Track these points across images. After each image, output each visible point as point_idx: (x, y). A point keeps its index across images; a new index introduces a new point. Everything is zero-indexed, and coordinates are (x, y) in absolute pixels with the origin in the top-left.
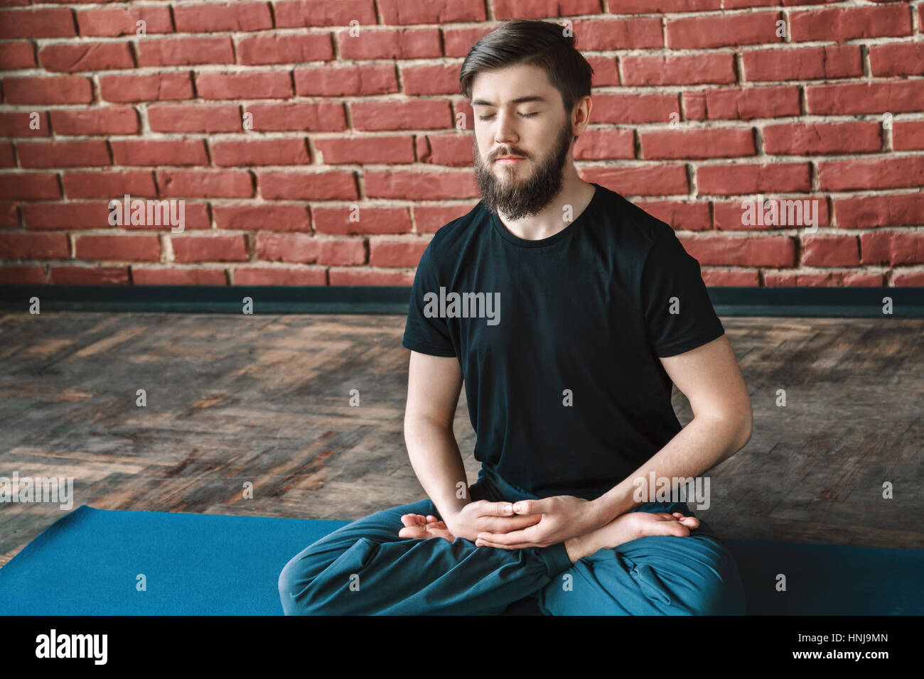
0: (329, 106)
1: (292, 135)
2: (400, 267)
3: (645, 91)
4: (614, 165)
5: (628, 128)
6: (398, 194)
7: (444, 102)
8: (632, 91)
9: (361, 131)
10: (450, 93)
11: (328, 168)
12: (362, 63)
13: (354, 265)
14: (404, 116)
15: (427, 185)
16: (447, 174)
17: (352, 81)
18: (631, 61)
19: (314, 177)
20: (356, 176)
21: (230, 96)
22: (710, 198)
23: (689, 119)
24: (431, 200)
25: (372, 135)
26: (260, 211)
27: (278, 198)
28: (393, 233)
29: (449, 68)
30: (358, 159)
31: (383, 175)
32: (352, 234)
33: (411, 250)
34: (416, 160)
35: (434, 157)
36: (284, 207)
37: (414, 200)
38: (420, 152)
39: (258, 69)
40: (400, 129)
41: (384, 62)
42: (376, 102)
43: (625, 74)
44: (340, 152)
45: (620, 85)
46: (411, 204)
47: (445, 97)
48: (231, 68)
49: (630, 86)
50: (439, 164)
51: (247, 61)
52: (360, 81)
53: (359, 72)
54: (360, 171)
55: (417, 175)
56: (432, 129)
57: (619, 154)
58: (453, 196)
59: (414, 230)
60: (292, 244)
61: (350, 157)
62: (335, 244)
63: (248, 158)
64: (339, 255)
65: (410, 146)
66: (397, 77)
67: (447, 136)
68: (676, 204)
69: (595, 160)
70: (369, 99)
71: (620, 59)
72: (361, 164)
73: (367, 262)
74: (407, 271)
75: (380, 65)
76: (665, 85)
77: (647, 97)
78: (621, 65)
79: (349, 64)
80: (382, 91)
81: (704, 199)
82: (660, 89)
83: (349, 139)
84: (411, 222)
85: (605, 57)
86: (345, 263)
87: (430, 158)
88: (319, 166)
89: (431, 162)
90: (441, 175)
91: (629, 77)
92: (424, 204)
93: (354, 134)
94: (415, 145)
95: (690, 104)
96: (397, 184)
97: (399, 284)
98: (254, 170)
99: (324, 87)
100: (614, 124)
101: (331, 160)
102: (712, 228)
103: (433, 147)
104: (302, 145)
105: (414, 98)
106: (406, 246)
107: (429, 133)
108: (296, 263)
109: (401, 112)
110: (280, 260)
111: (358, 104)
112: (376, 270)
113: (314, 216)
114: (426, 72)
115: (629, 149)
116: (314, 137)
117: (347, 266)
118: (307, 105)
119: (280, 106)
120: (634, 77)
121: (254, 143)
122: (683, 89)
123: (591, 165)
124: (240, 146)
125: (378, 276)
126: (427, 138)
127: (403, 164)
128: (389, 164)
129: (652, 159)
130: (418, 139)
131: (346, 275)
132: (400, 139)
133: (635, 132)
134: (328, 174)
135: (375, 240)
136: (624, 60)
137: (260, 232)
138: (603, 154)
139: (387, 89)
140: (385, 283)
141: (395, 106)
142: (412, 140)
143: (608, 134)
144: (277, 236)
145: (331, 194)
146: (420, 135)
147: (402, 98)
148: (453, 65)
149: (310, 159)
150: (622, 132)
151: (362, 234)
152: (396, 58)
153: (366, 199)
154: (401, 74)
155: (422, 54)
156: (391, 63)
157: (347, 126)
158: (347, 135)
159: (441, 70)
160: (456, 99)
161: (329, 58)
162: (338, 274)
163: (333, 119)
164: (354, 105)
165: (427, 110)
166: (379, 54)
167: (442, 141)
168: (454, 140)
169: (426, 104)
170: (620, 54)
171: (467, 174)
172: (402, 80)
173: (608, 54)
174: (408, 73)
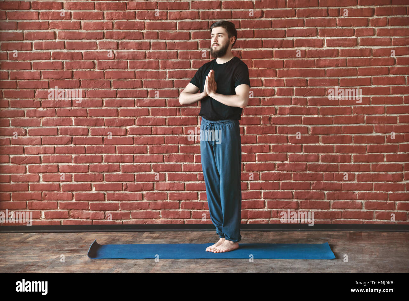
0: (99, 175)
1: (87, 183)
2: (115, 220)
3: (188, 173)
4: (178, 192)
5: (182, 182)
6: (116, 199)
7: (133, 174)
8: (184, 173)
9: (107, 182)
11: (96, 192)
12: (110, 163)
13: (101, 219)
14: (121, 178)
15: (125, 197)
16: (131, 194)
17: (107, 168)
18: (185, 165)
19: (92, 194)
20: (104, 194)
21: (69, 172)
22: (203, 201)
23: (199, 181)
24: (125, 201)
25: (111, 183)
26: (74, 203)
27: (80, 200)
28: (114, 210)
31: (113, 194)
32: (101, 210)
33: (119, 215)
34: (122, 190)
35: (128, 189)
36: (82, 202)
37: (121, 201)
38: (124, 188)
39: (78, 164)
40: (119, 181)
42: (113, 174)
44: (100, 188)
45: (181, 171)
46: (120, 202)
47: (133, 173)
48: (70, 164)
49: (184, 171)
50: (129, 191)
51: (76, 162)
52: (109, 168)
53: (109, 165)
54: (105, 193)
55: (123, 194)
56: (128, 182)
57: (180, 189)
58: (132, 200)
59: (120, 209)
60: (82, 213)
61: (103, 189)
62: (96, 213)
63: (72, 189)
64: (97, 216)
66: (120, 167)
67: (132, 183)
68: (194, 202)
69: (173, 191)
70: (110, 173)
72: (106, 191)
73: (104, 219)
74: (117, 221)
75: (115, 164)
76: (194, 172)
77: (188, 174)
78: (182, 166)
79: (106, 164)
80: (114, 171)
81: (201, 201)
82: (192, 173)
84: (119, 207)
87: (126, 189)
88: (94, 191)
89: (127, 191)
91: (184, 169)
92: (123, 202)
93: (105, 182)
94: (123, 186)
95: (199, 177)
96: (117, 196)
97: (114, 224)
98: (73, 192)
99: (98, 169)
100: (179, 181)
101: (98, 189)
102: (203, 209)
103: (128, 187)
104: (90, 185)
105: (124, 173)
106: (117, 213)
107: (127, 183)
108: (83, 219)
109: (120, 177)
110: (78, 218)
111: (108, 174)
112: (107, 220)
113: (90, 205)
114: (129, 166)
115: (183, 188)
116: (93, 183)
117: (99, 219)
118: (93, 174)
119: (84, 174)
120: (186, 169)
121: (75, 184)
122: (198, 173)
123: (172, 192)
124: (71, 185)
125: (108, 222)
127: (118, 191)
128: (114, 191)
129: (188, 191)
131: (98, 222)
132: (119, 184)
133: (184, 183)
134: (96, 193)
135: (107, 212)
137: (72, 210)
138: (175, 189)
139: (117, 170)
140: (110, 224)
141: (118, 175)
142: (122, 184)
143: (177, 184)
144: (78, 211)
145: (96, 199)
146: (124, 183)
147: (120, 173)
148: (136, 165)
149: (91, 190)
151: (104, 211)
152: (120, 162)
153: (106, 201)
154: (121, 167)
155: (128, 161)
156: (118, 164)
157: (103, 180)
158: (103, 183)
159: (133, 165)
160: (136, 174)
161: (100, 162)
162: (96, 221)
163: (100, 179)
164: (106, 175)
165: (128, 176)
166: (116, 161)
167: (131, 185)
168: (134, 184)
169: (127, 175)
170: (182, 163)
171: (137, 194)
172: (121, 168)
173: (179, 163)
174: (123, 166)
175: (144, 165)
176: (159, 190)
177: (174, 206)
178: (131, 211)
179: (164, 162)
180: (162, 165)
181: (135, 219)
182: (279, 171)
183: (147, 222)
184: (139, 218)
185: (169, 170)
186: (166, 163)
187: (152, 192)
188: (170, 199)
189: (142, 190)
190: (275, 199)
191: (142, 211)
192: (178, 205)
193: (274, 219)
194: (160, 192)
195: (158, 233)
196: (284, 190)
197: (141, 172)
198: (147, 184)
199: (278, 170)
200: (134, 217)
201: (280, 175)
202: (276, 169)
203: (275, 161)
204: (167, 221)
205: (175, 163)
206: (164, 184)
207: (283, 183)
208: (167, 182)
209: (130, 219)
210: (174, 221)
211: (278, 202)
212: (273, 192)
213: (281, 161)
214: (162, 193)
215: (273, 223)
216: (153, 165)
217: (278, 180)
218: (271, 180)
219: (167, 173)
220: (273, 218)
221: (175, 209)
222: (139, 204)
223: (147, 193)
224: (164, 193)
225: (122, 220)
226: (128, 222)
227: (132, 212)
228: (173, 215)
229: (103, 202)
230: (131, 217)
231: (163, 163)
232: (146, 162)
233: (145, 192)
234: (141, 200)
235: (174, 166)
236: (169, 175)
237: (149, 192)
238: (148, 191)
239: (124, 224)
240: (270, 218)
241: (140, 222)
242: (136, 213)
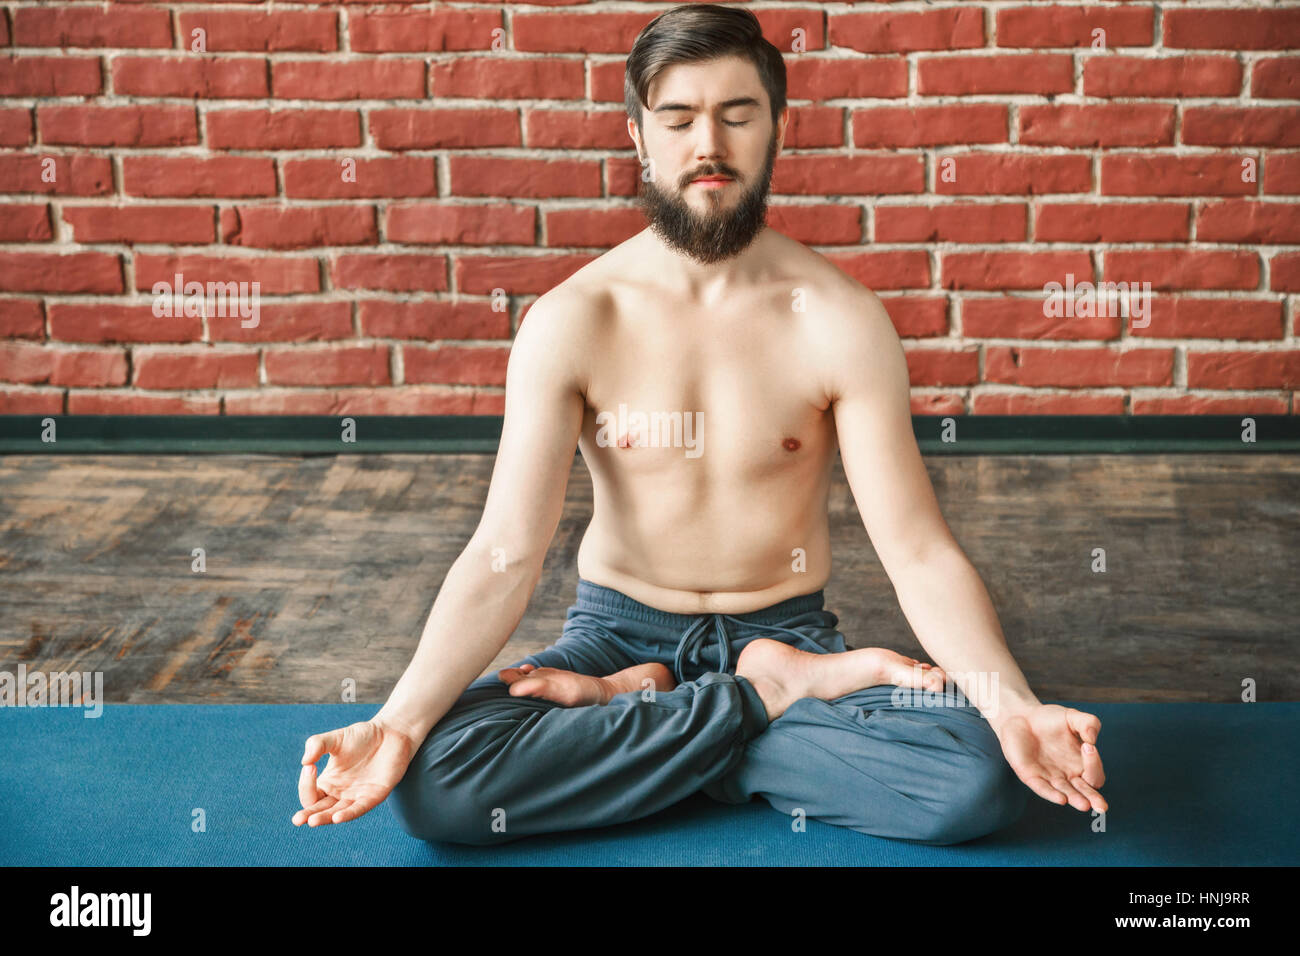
0: (90, 160)
1: (25, 200)
2: (181, 389)
3: (553, 156)
4: (502, 252)
5: (524, 204)
7: (265, 161)
8: (536, 154)
9: (135, 196)
10: (275, 148)
11: (79, 248)
12: (143, 102)
13: (110, 386)
14: (203, 178)
15: (231, 275)
16: (262, 261)
17: (127, 128)
18: (538, 116)
19: (58, 259)
20: (121, 259)
23: (613, 195)
25: (152, 202)
28: (171, 342)
29: (277, 113)
30: (129, 237)
31: (164, 260)
32: (108, 341)
33: (200, 365)
34: (216, 241)
35: (246, 236)
36: (6, 301)
38: (222, 229)
40: (196, 195)
41: (177, 103)
42: (162, 158)
43: (529, 130)
44: (98, 228)
45: (519, 145)
47: (267, 154)
49: (534, 147)
50: (252, 246)
52: (141, 126)
53: (140, 113)
54: (127, 253)
55: (216, 261)
56: (245, 197)
57: (512, 238)
58: (269, 290)
59: (206, 337)
60: (11, 355)
61: (115, 233)
62: (81, 356)
64: (87, 372)
65: (210, 219)
66: (198, 123)
67: (267, 207)
69: (477, 246)
70: (150, 152)
71: (524, 112)
72: (130, 244)
73: (128, 383)
74: (189, 395)
75: (171, 105)
76: (584, 148)
77: (558, 164)
78: (525, 121)
79: (124, 102)
80: (171, 143)
82: (574, 154)
83: (117, 208)
84: (202, 326)
85: (502, 109)
86: (95, 383)
87: (237, 238)
88: (66, 243)
89: (239, 244)
90: (253, 261)
91: (536, 134)
93: (124, 200)
94: (216, 219)
95: (615, 175)
96: (186, 273)
97: (179, 413)
99: (84, 132)
100: (509, 197)
101: (87, 235)
103: (245, 224)
104: (44, 211)
105: (220, 154)
106: (192, 359)
107: (239, 203)
108: (16, 383)
109: (199, 173)
111: (135, 158)
112: (141, 393)
113: (50, 315)
114: (244, 117)
115: (527, 232)
116: (59, 204)
117: (98, 387)
118: (56, 157)
119: (11, 156)
120: (543, 136)
122: (606, 155)
123: (472, 252)
125: (146, 401)
126: (236, 210)
127: (196, 244)
128: (173, 244)
129: (558, 246)
130: (221, 212)
131: (96, 401)
132: (195, 210)
133: (537, 210)
134: (80, 256)
135: (142, 353)
136: (529, 113)
138: (492, 237)
139: (182, 139)
140: (156, 412)
141: (191, 164)
142: (213, 211)
143: (499, 211)
145: (81, 285)
146: (225, 205)
147: (202, 152)
148: (284, 110)
149: (51, 236)
150: (520, 209)
151: (123, 343)
152: (197, 96)
153: (134, 292)
154: (203, 119)
155: (239, 92)
156: (189, 103)
157: (113, 189)
158: (112, 202)
159: (266, 115)
160: (283, 157)
161: (93, 92)
162: (83, 399)
163: (94, 180)
164: (127, 161)
165: (239, 170)
166: (174, 89)
167: (260, 215)
168: (276, 213)
169: (237, 162)
170: (524, 105)
171: (292, 262)
172: (204, 127)
173: (508, 105)
174: (214, 117)
175: (322, 113)
176: (407, 245)
177: (484, 324)
178: (266, 349)
179: (426, 95)
180: (419, 114)
181: (284, 385)
182: (1030, 143)
183: (344, 403)
184: (307, 381)
185: (456, 138)
186: (439, 103)
187: (367, 250)
188: (463, 290)
189: (318, 243)
190: (1004, 289)
191: (320, 346)
192: (504, 320)
193: (993, 389)
194: (413, 251)
195: (403, 466)
196: (1050, 241)
197: (312, 147)
198: (343, 214)
199: (1024, 141)
200: (278, 377)
201: (1033, 165)
202: (1015, 135)
203: (1011, 92)
204: (449, 400)
205: (488, 104)
206: (433, 211)
207: (1048, 209)
208: (446, 200)
209: (260, 386)
210: (483, 399)
211: (1017, 303)
212: (994, 256)
213: (1042, 94)
214: (419, 259)
215: (990, 410)
216: (374, 115)
217: (1024, 194)
218: (988, 194)
219: (445, 157)
220: (986, 382)
221: (489, 338)
222: (305, 311)
223: (344, 261)
224: (431, 258)
225: (219, 395)
226: (248, 401)
227: (269, 355)
228: (478, 367)
229: (116, 300)
230: (264, 377)
231: (425, 105)
232: (338, 94)
233: (331, 254)
234: (313, 293)
235: (482, 119)
236: (458, 167)
237: (352, 250)
238: (349, 244)
239: (229, 410)
240: (971, 384)
241: (308, 400)
242: (289, 360)
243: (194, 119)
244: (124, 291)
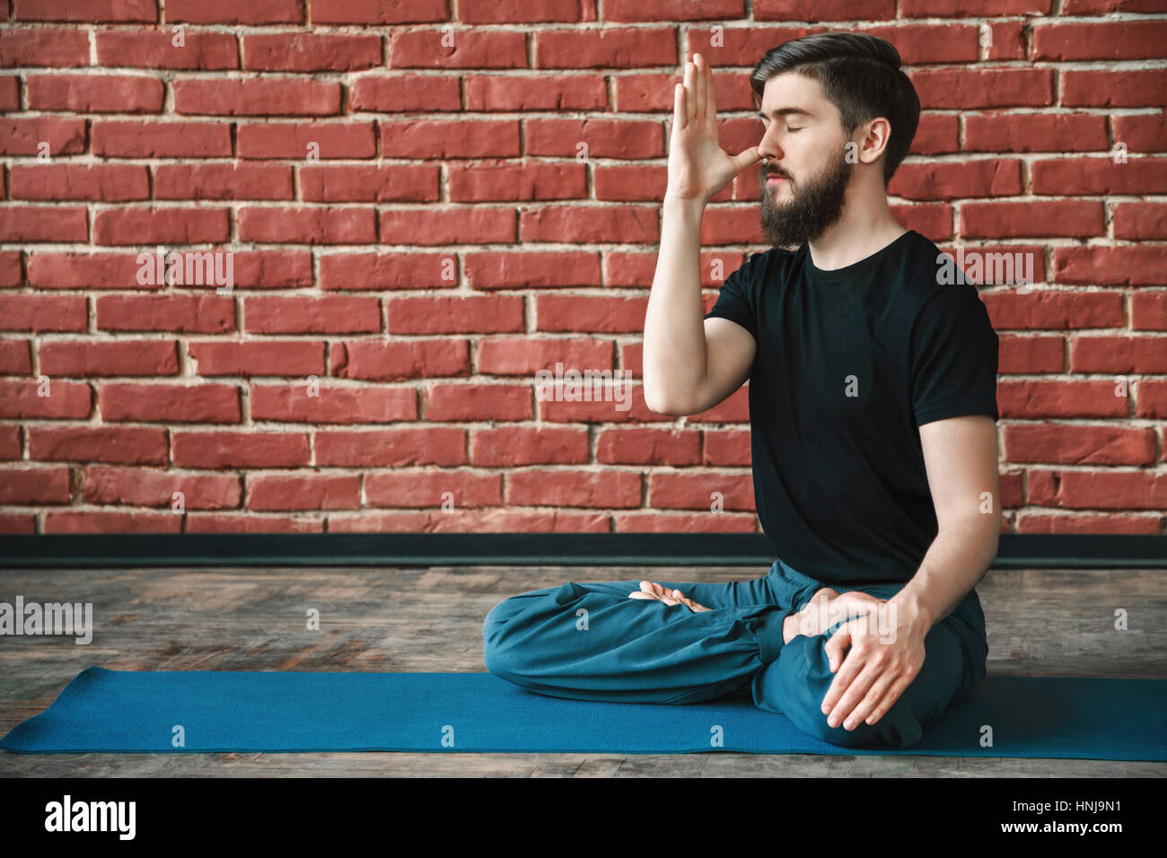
0: (216, 300)
1: (157, 337)
2: (289, 511)
3: (630, 295)
5: (602, 339)
6: (296, 415)
7: (372, 300)
8: (615, 293)
9: (253, 333)
10: (380, 289)
11: (202, 381)
12: (265, 248)
13: (225, 508)
14: (316, 315)
15: (338, 404)
16: (366, 390)
17: (250, 271)
18: (616, 258)
19: (182, 390)
20: (239, 391)
21: (74, 284)
22: (701, 427)
24: (339, 424)
25: (269, 339)
26: (98, 435)
27: (127, 419)
28: (281, 468)
29: (383, 257)
30: (248, 371)
31: (279, 391)
32: (225, 467)
33: (307, 488)
34: (325, 374)
35: (352, 368)
36: (133, 430)
37: (315, 424)
38: (330, 363)
39: (119, 251)
40: (311, 333)
41: (296, 248)
42: (279, 298)
43: (609, 271)
44: (219, 362)
45: (600, 286)
46: (312, 430)
47: (372, 294)
48: (80, 249)
49: (613, 287)
50: (356, 379)
51: (105, 240)
52: (262, 271)
53: (262, 258)
54: (245, 386)
55: (325, 391)
56: (352, 333)
58: (371, 418)
59: (313, 463)
60: (137, 480)
61: (234, 368)
62: (200, 480)
63: (89, 367)
64: (205, 495)
65: (321, 354)
66: (313, 266)
67: (372, 342)
68: (659, 431)
70: (269, 294)
71: (604, 254)
72: (247, 377)
73: (240, 506)
74: (296, 517)
75: (290, 251)
78: (605, 263)
79: (248, 248)
80: (287, 286)
81: (693, 427)
83: (238, 343)
84: (310, 452)
85: (585, 252)
86: (212, 505)
87: (344, 370)
88: (191, 376)
89: (346, 376)
90: (358, 391)
91: (614, 274)
92: (329, 429)
93: (244, 337)
94: (326, 354)
96: (297, 403)
97: (286, 531)
98: (94, 382)
100: (590, 333)
101: (209, 370)
102: (700, 464)
103: (351, 357)
104: (172, 347)
105: (333, 294)
106: (300, 482)
107: (347, 340)
108: (139, 506)
109: (312, 311)
110: (117, 503)
111: (256, 298)
112: (252, 514)
113: (173, 443)
114: (355, 260)
115: (605, 364)
116: (186, 341)
117: (213, 509)
118: (185, 298)
119: (146, 298)
120: (620, 277)
121: (102, 345)
124: (81, 349)
125: (257, 521)
126: (344, 346)
128: (286, 377)
129: (633, 377)
130: (330, 347)
131: (211, 521)
132: (308, 344)
133: (614, 344)
134: (202, 388)
135: (253, 477)
136: (609, 255)
137: (90, 466)
138: (573, 369)
139: (298, 281)
140: (266, 530)
141: (306, 303)
142: (323, 346)
143: (580, 344)
144: (117, 470)
145: (201, 415)
146: (333, 340)
147: (315, 293)
148: (389, 254)
149: (178, 371)
150: (599, 343)
151: (237, 469)
152: (312, 243)
153: (250, 422)
154: (317, 263)
155: (351, 238)
156: (305, 249)
157: (235, 327)
158: (234, 338)
159: (374, 258)
160: (387, 296)
161: (221, 239)
162: (200, 519)
163: (219, 318)
164: (248, 301)
165: (349, 308)
166: (292, 236)
167: (365, 348)
168: (380, 347)
169: (345, 301)
170: (604, 248)
171: (392, 391)
172: (318, 271)
173: (590, 249)
174: (327, 261)
175: (424, 256)
176: (497, 376)
177: (565, 449)
178: (366, 473)
179: (517, 242)
180: (509, 255)
181: (382, 507)
182: (1066, 282)
183: (436, 524)
184: (403, 503)
185: (543, 278)
186: (527, 248)
187: (461, 381)
188: (547, 419)
189: (416, 375)
190: (1044, 417)
191: (416, 471)
192: (584, 444)
193: (1035, 512)
194: (502, 382)
195: (490, 573)
196: (1087, 373)
197: (414, 289)
198: (440, 348)
199: (1058, 281)
200: (378, 499)
201: (1069, 301)
202: (1051, 275)
203: (1047, 236)
204: (532, 520)
205: (572, 248)
206: (521, 344)
207: (1083, 341)
208: (533, 336)
209: (361, 507)
210: (563, 519)
211: (1058, 430)
212: (1035, 384)
213: (1075, 237)
214: (507, 389)
215: (1032, 530)
216: (469, 257)
217: (1061, 330)
218: (1028, 329)
219: (532, 296)
220: (1032, 505)
221: (569, 463)
222: (403, 438)
223: (439, 390)
224: (518, 387)
225: (323, 516)
226: (349, 520)
227: (370, 477)
228: (559, 488)
229: (233, 429)
230: (364, 500)
231: (516, 249)
232: (439, 239)
233: (428, 385)
234: (412, 421)
235: (567, 261)
236: (544, 304)
237: (447, 381)
238: (444, 376)
239: (331, 530)
240: (1017, 507)
241: (405, 522)
242: (389, 483)
243: (309, 265)
244: (241, 421)
